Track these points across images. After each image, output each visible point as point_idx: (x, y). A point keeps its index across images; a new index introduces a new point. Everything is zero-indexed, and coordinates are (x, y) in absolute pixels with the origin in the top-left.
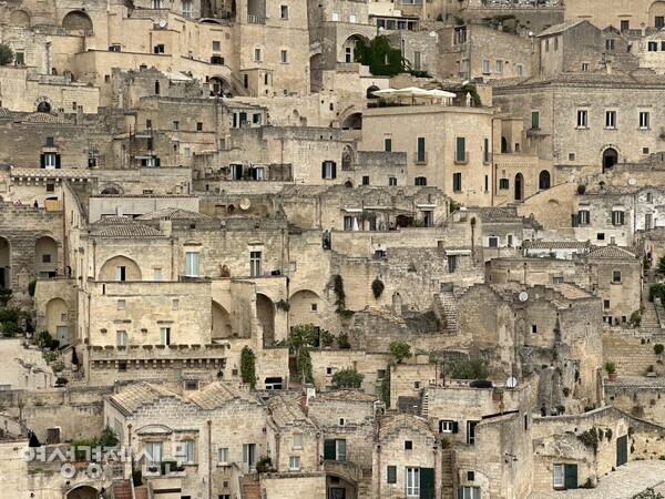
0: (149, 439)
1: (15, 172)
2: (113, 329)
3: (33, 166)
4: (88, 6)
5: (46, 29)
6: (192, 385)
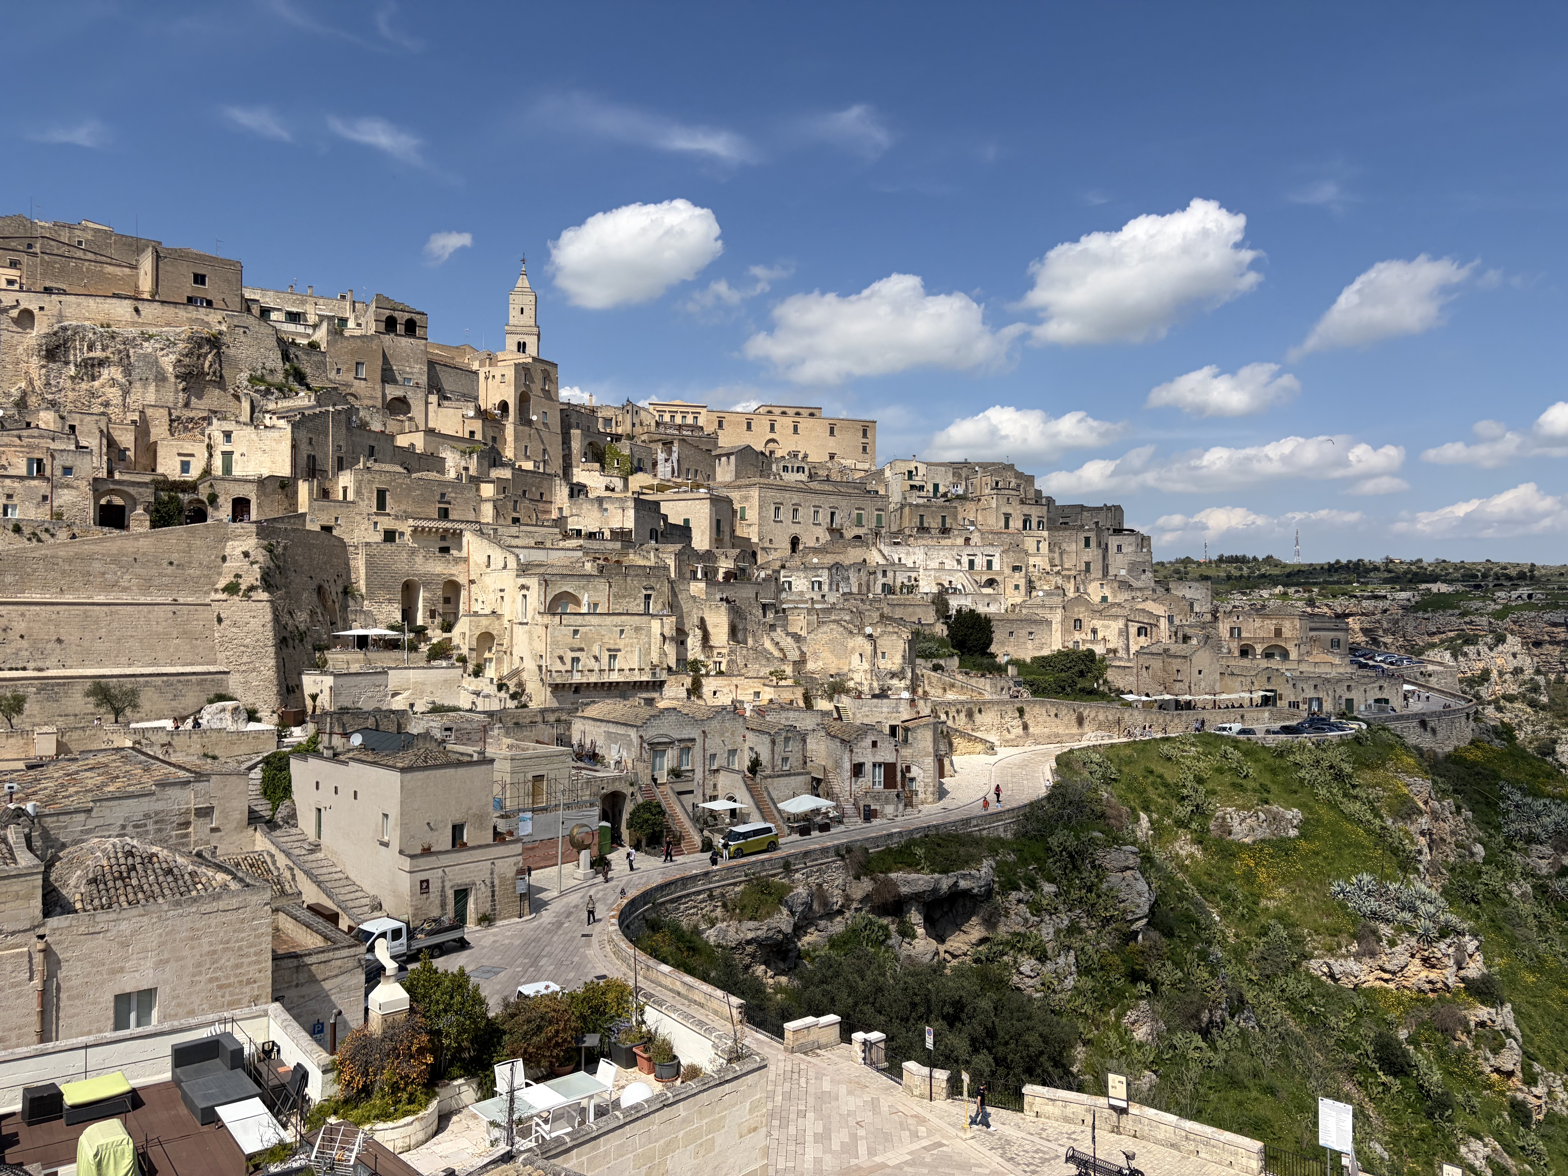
0: (655, 748)
1: (415, 523)
3: (428, 518)
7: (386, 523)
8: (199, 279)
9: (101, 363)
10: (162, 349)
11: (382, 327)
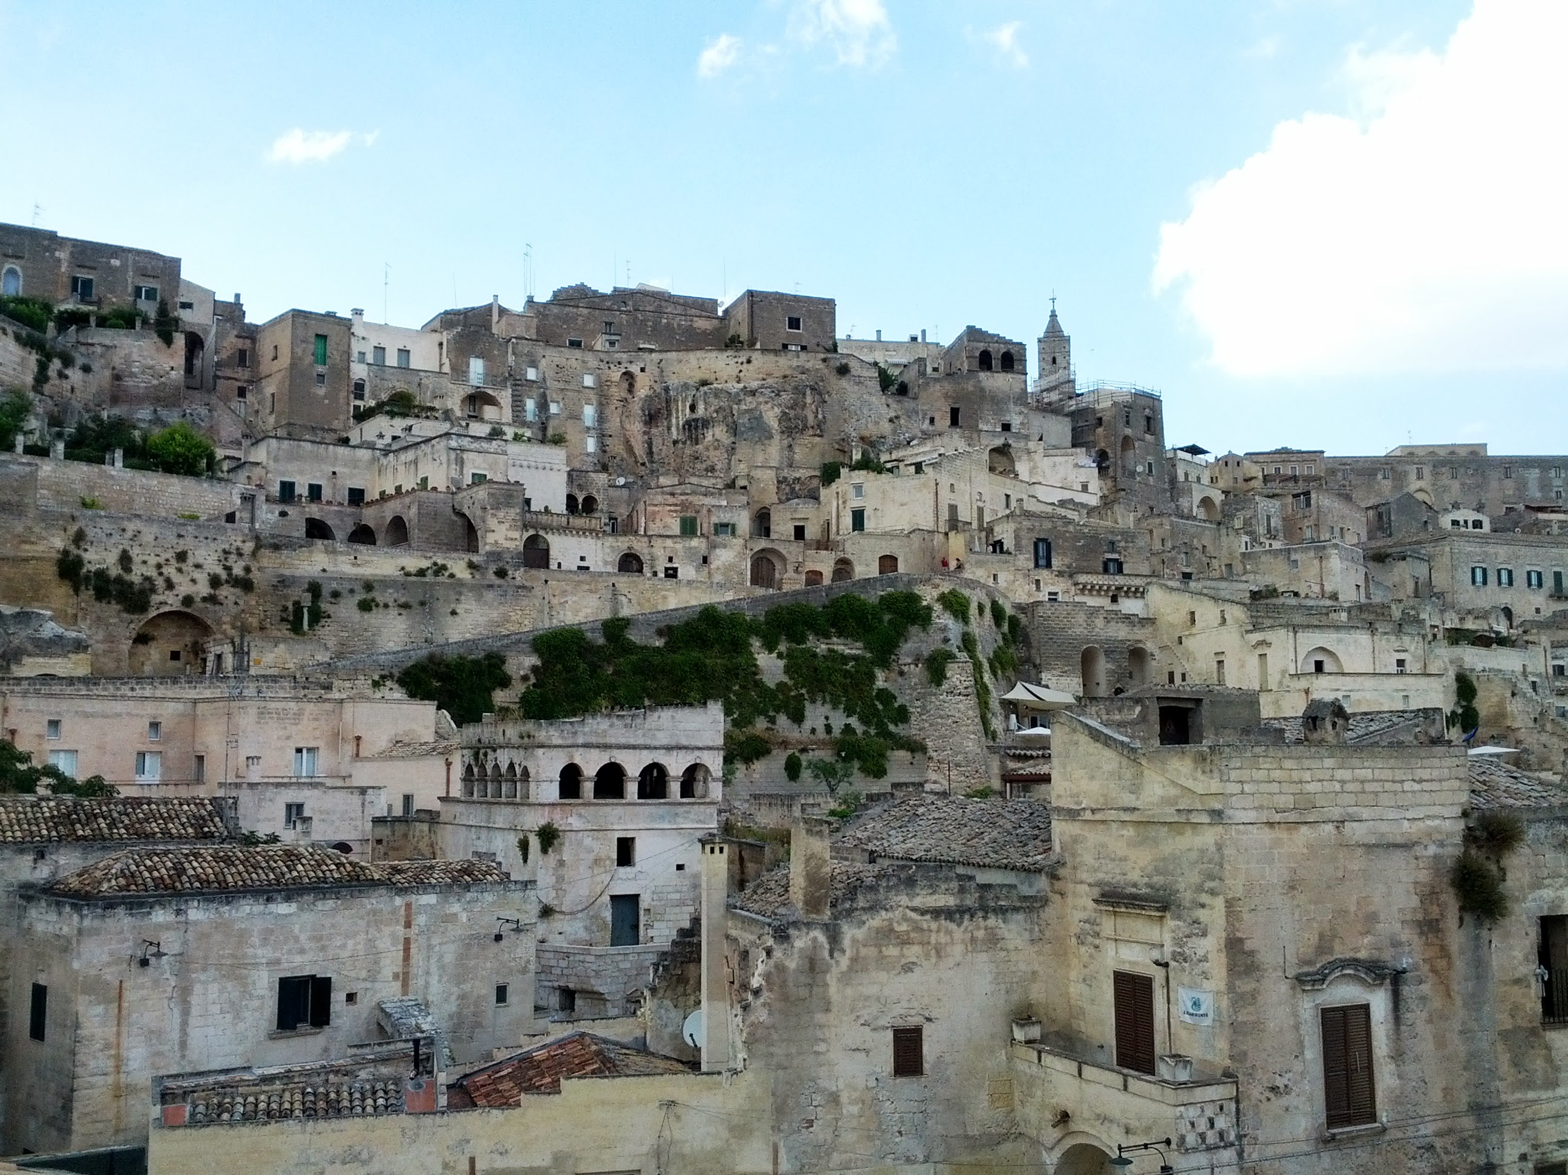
3: (1098, 573)
4: (1011, 443)
7: (1051, 582)
8: (794, 323)
9: (706, 423)
10: (766, 403)
11: (976, 363)
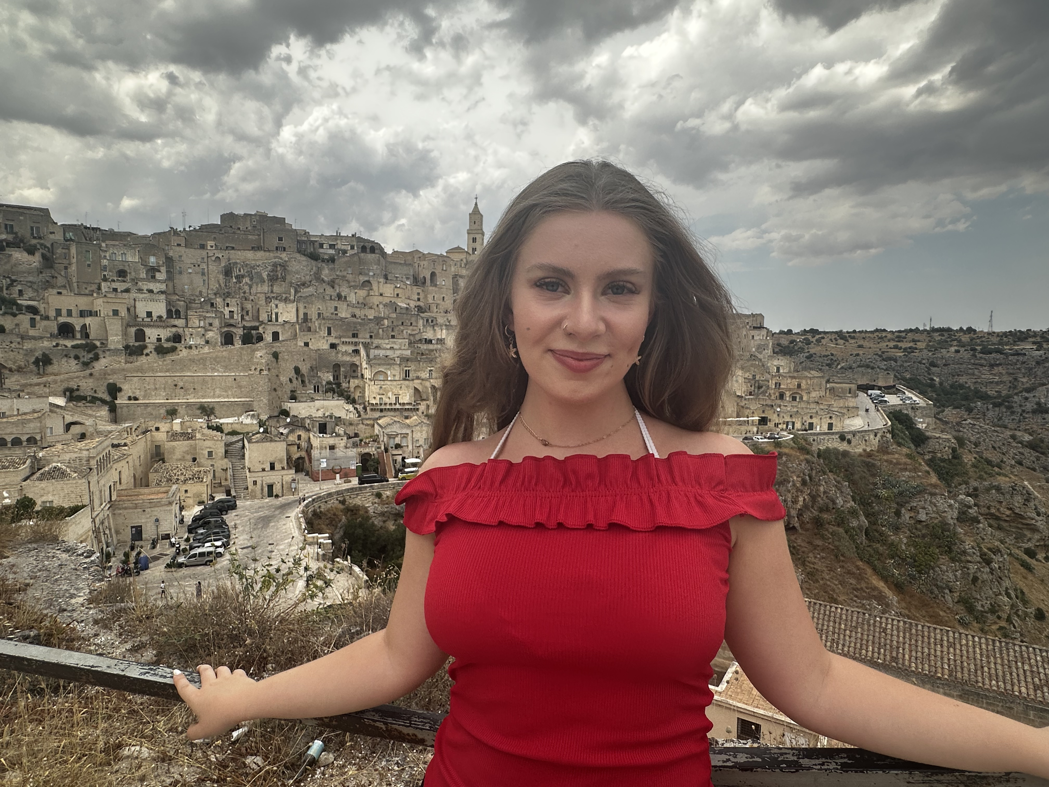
0: (390, 436)
1: (343, 340)
2: (378, 397)
3: (349, 337)
4: (371, 279)
5: (355, 287)
6: (407, 418)
7: (332, 340)
8: (280, 239)
9: (243, 276)
10: (263, 270)
11: (360, 250)
